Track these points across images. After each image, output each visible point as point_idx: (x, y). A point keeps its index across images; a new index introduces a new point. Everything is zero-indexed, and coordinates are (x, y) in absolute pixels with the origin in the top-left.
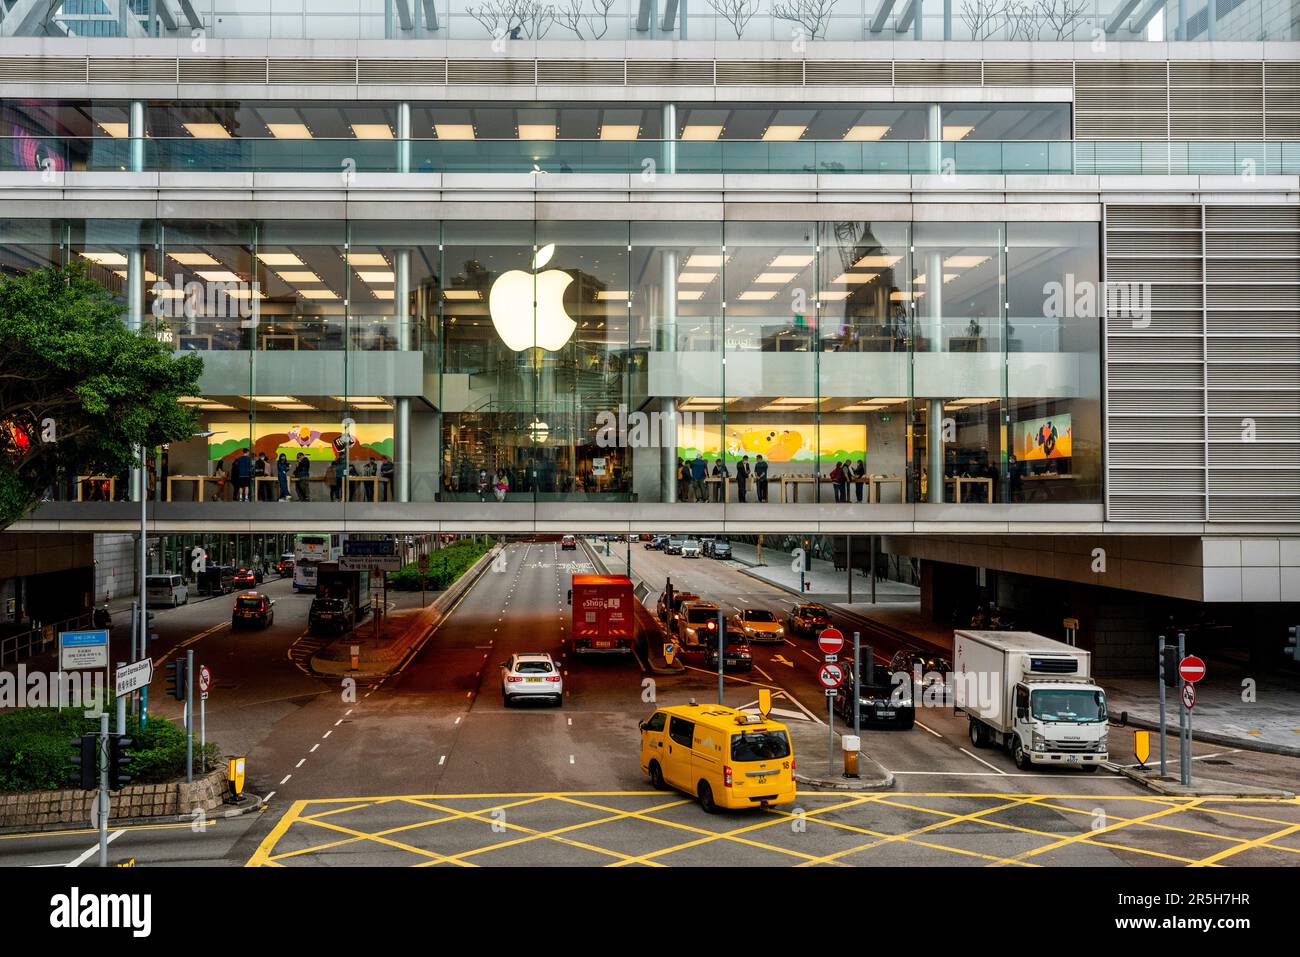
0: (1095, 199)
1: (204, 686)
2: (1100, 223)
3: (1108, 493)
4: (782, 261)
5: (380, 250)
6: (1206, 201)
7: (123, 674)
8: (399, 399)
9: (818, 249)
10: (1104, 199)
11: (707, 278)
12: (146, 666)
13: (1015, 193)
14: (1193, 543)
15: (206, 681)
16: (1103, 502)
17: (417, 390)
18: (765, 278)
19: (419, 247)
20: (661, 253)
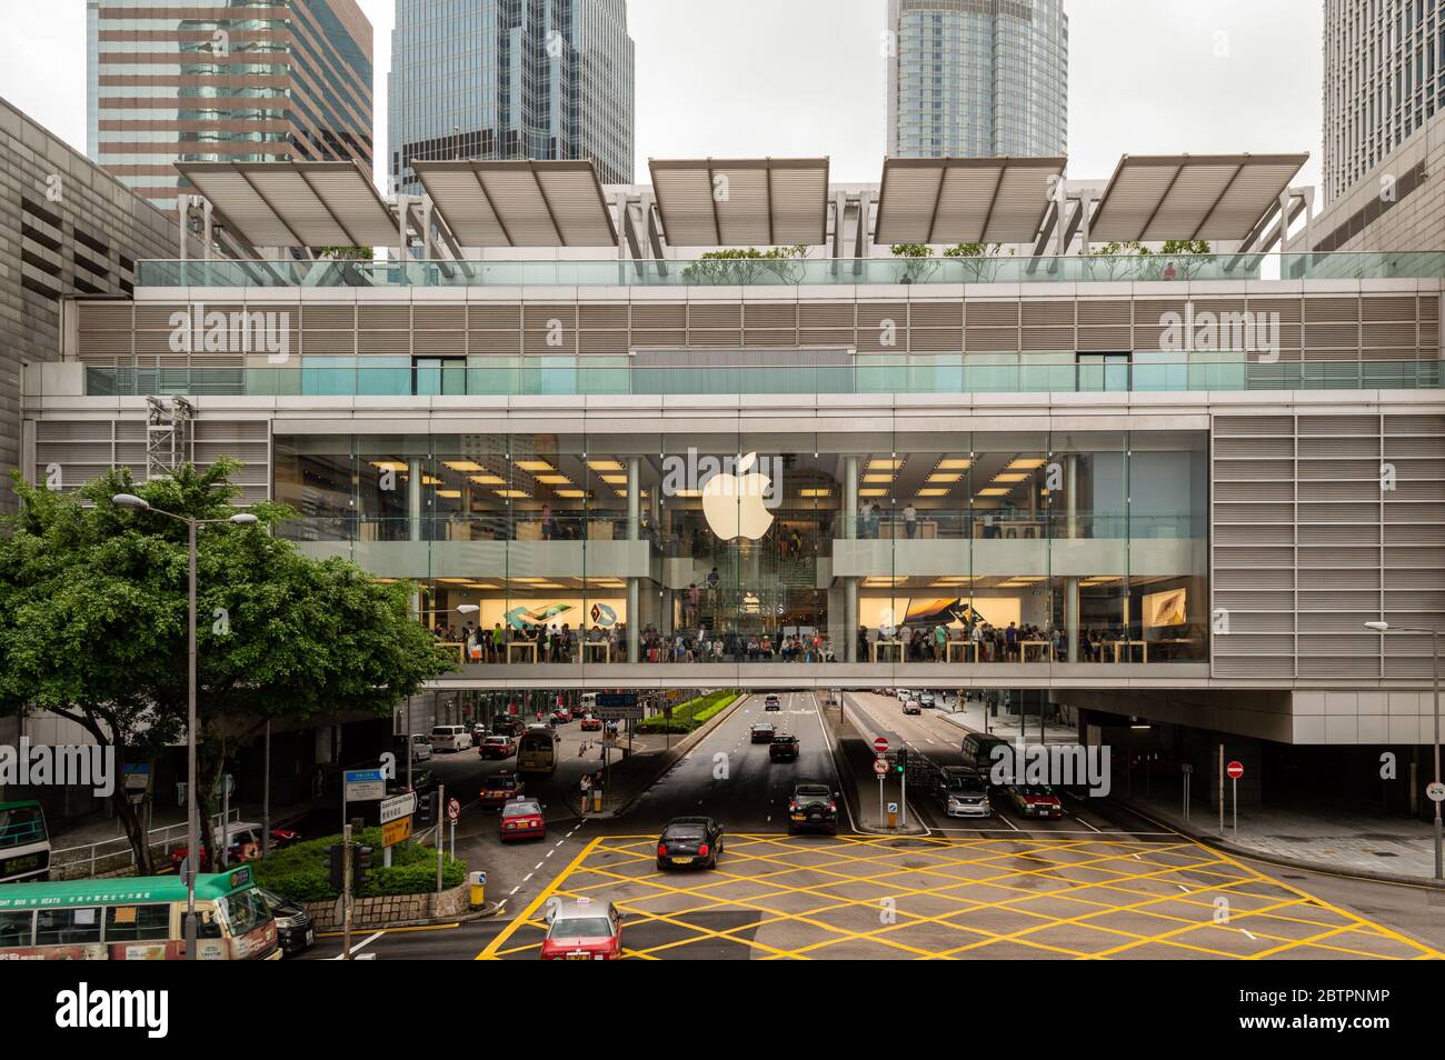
0: (1205, 411)
1: (453, 815)
2: (1209, 431)
3: (1213, 654)
4: (947, 464)
5: (615, 458)
6: (1298, 412)
7: (387, 806)
8: (630, 580)
9: (972, 455)
10: (1212, 411)
11: (887, 478)
12: (410, 798)
13: (1137, 407)
14: (1285, 695)
15: (455, 810)
16: (1209, 661)
17: (645, 572)
18: (936, 478)
19: (647, 456)
20: (845, 459)
